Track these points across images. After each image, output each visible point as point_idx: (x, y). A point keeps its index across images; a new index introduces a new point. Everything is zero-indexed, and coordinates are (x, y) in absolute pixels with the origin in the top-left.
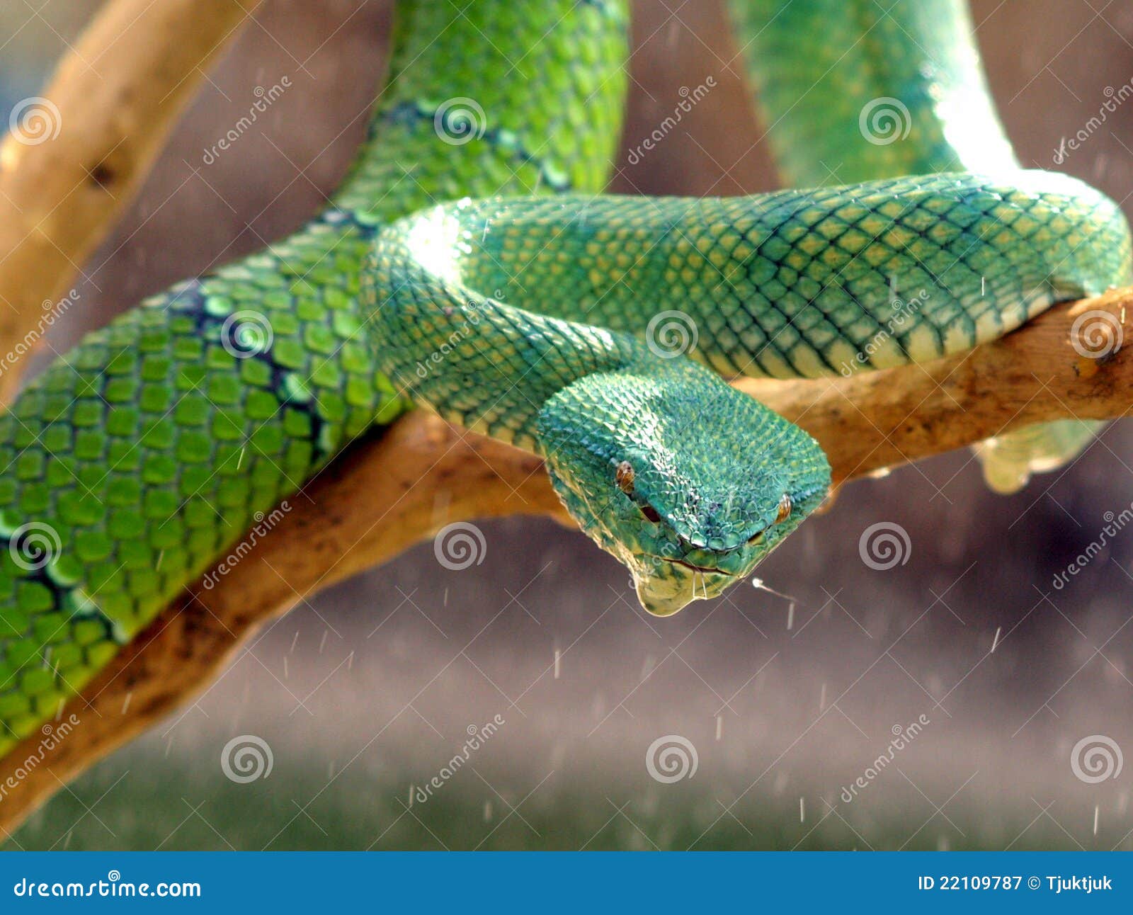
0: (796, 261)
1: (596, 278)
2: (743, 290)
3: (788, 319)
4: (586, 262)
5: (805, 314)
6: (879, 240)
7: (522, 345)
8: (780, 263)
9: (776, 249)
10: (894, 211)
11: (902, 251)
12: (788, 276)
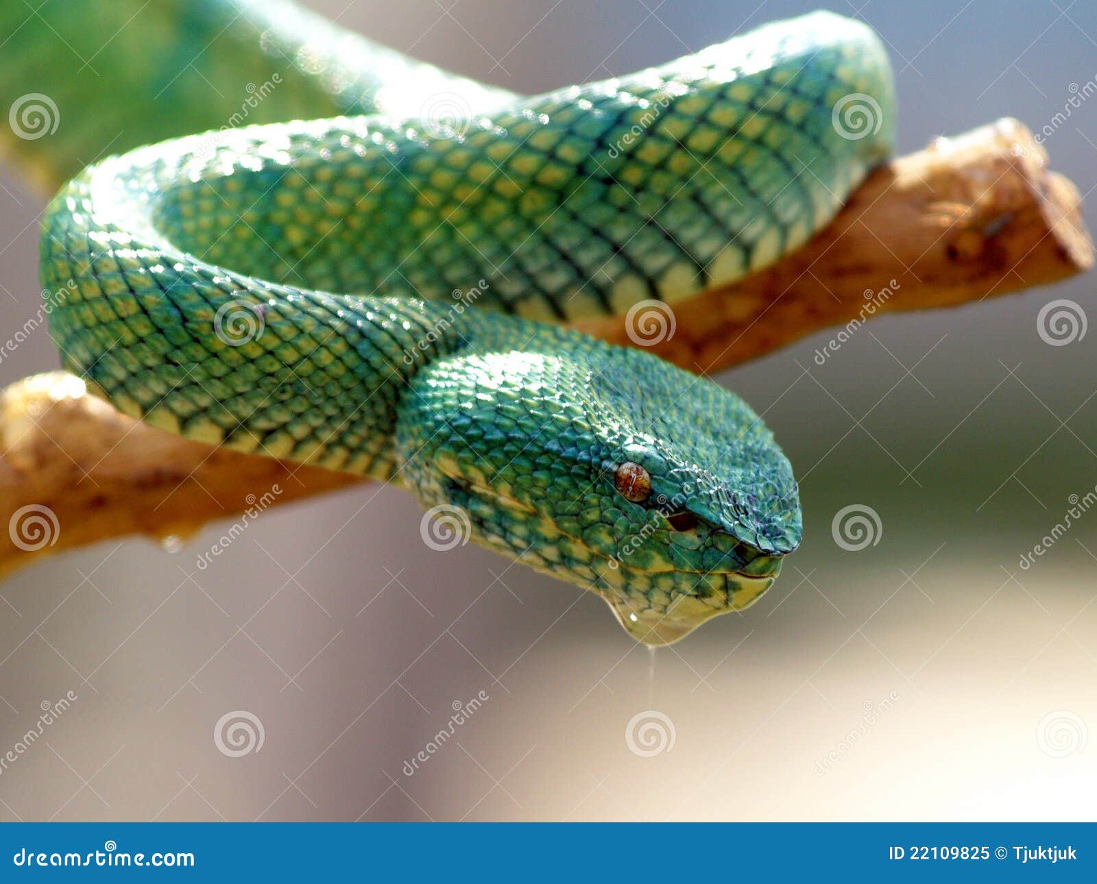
0: (633, 175)
1: (295, 236)
2: (549, 222)
3: (616, 248)
4: (279, 217)
5: (639, 237)
6: (732, 132)
7: (353, 337)
8: (609, 182)
9: (602, 164)
10: (742, 94)
11: (759, 142)
12: (620, 194)
